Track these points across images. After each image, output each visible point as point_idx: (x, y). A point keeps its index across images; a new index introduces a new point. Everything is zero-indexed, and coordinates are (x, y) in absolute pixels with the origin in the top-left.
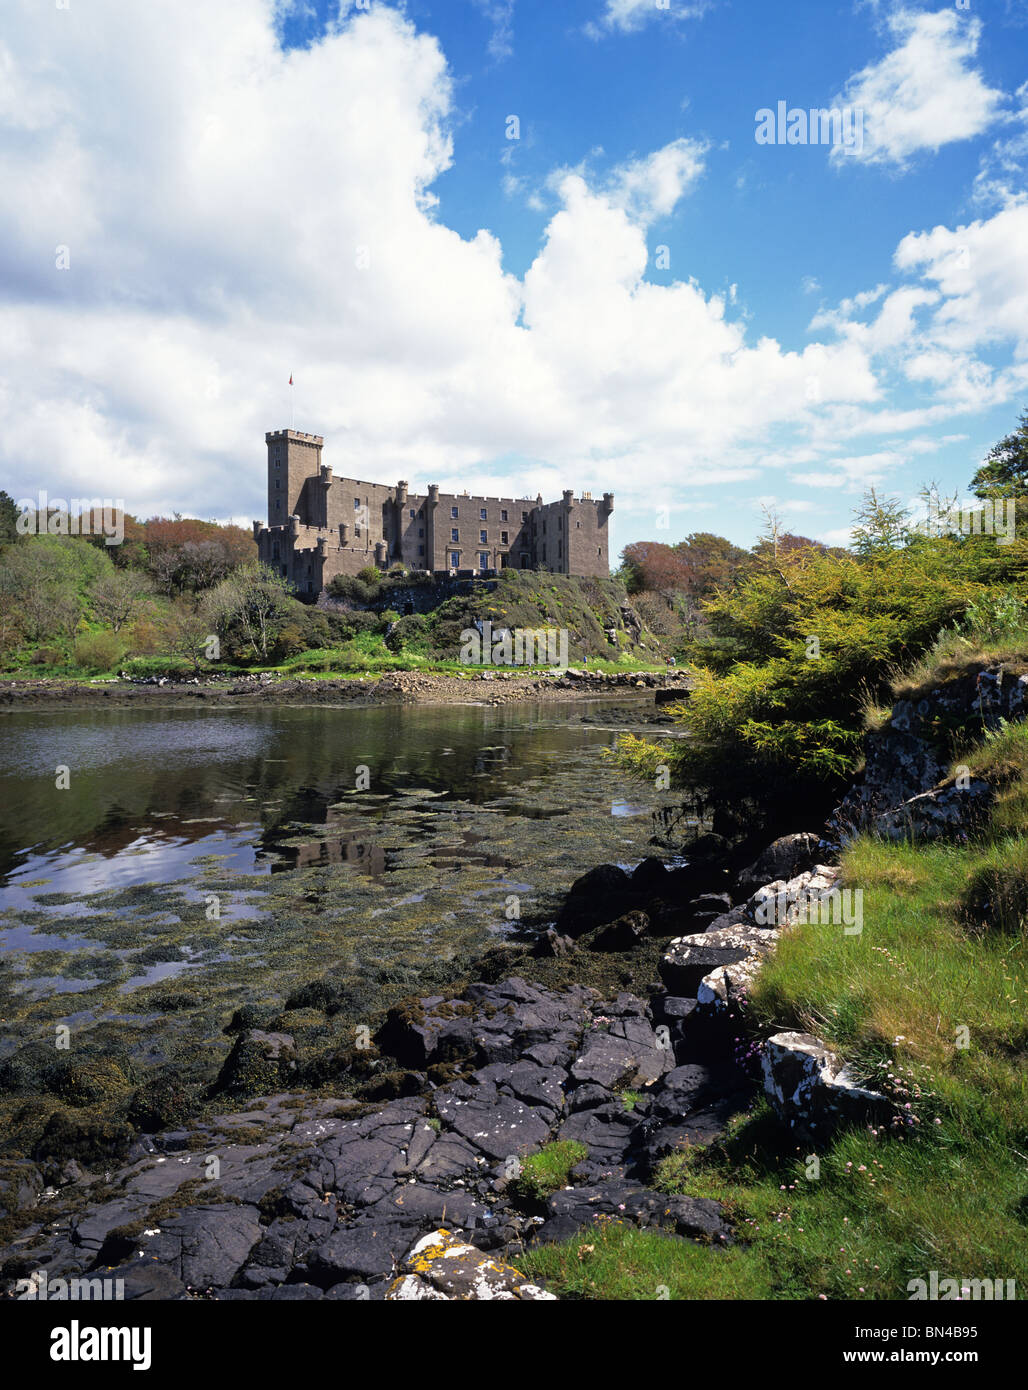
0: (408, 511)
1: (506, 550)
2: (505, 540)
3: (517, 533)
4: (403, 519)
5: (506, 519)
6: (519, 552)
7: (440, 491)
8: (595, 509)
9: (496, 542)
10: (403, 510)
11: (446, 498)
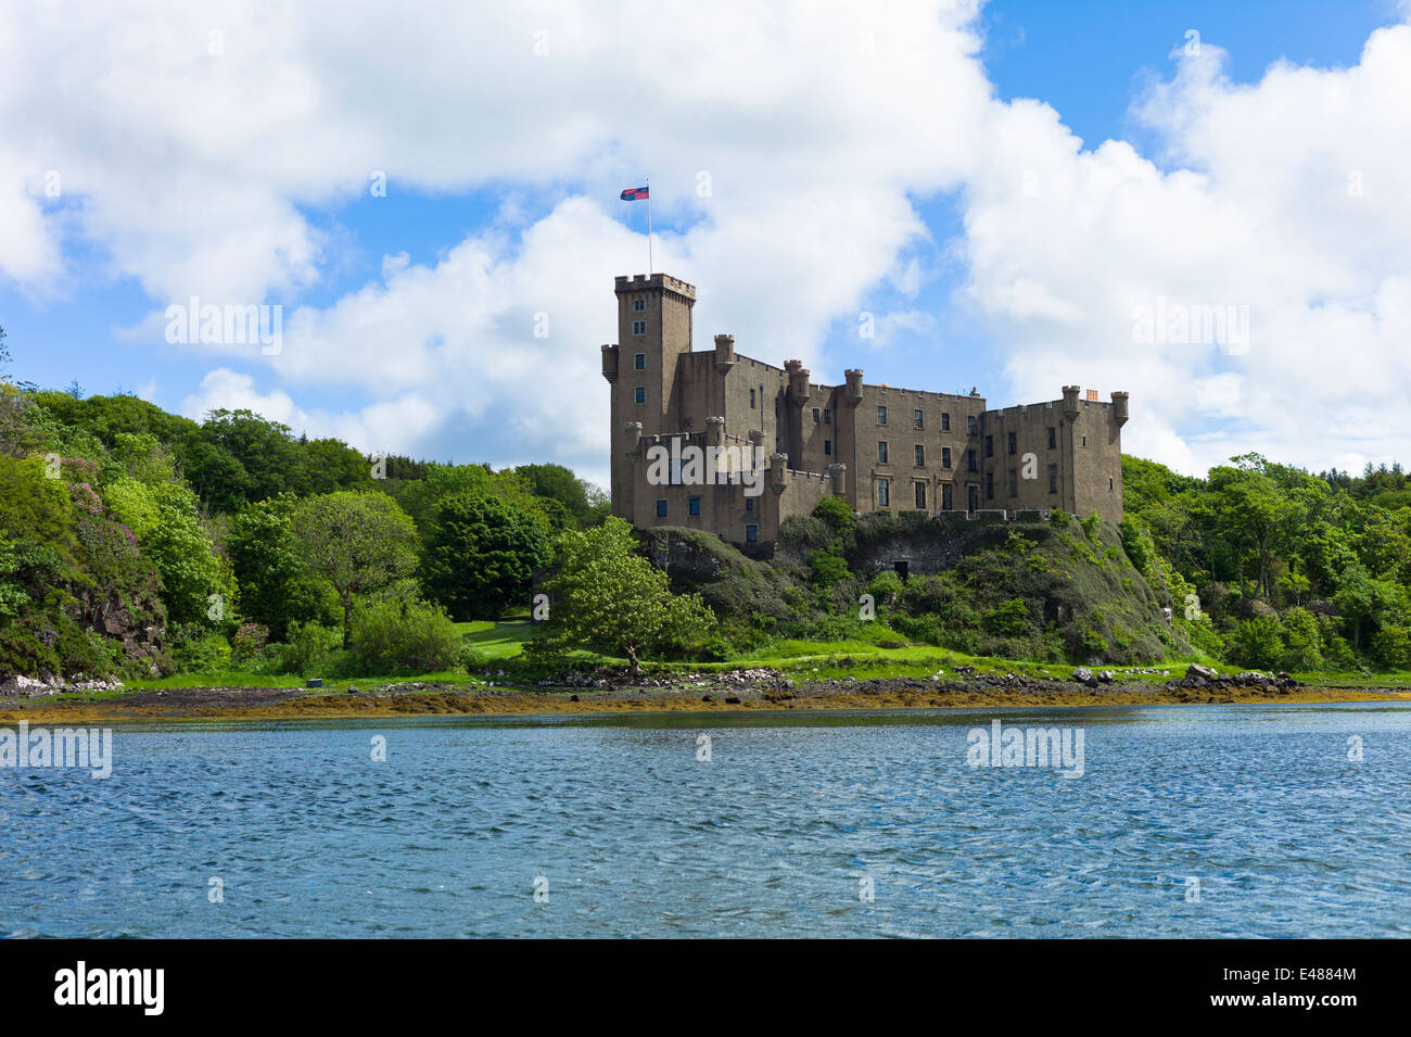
0: (810, 411)
1: (948, 477)
2: (947, 463)
3: (962, 452)
4: (804, 425)
5: (948, 428)
6: (966, 482)
7: (865, 381)
8: (1104, 415)
9: (934, 462)
10: (804, 409)
11: (871, 391)
